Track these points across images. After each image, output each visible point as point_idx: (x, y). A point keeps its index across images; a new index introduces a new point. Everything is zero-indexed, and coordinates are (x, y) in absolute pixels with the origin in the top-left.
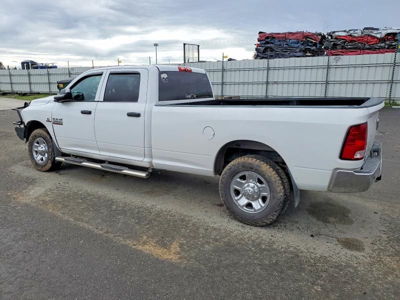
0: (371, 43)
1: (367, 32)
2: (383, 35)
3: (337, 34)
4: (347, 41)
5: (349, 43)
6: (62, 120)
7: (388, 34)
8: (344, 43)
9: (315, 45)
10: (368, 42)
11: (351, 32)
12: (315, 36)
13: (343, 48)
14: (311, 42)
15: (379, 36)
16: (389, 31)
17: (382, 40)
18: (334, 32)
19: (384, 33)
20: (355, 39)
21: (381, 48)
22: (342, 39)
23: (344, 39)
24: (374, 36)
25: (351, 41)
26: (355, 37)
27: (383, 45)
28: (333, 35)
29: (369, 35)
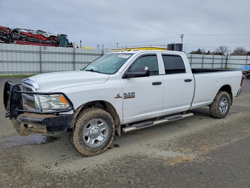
0: (43, 40)
1: (40, 33)
2: (49, 36)
3: (21, 30)
4: (28, 36)
5: (30, 38)
6: (134, 93)
7: (51, 36)
8: (27, 37)
9: (6, 35)
10: (41, 39)
11: (31, 31)
12: (5, 29)
13: (26, 40)
14: (3, 33)
15: (46, 36)
16: (51, 35)
17: (48, 39)
18: (19, 29)
19: (49, 35)
20: (33, 36)
21: (48, 43)
22: (26, 35)
23: (27, 35)
24: (44, 36)
25: (31, 37)
26: (33, 34)
27: (49, 41)
28: (19, 31)
29: (41, 35)
